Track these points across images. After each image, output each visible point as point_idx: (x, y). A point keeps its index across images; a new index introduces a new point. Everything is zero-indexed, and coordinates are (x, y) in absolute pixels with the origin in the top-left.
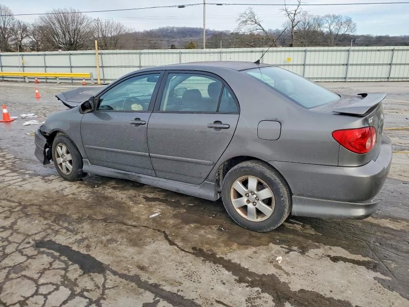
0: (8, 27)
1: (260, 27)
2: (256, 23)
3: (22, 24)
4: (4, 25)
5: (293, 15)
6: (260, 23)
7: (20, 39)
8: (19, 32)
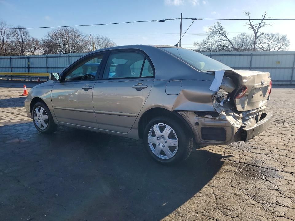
0: (25, 42)
1: (226, 39)
2: (223, 35)
3: (35, 40)
4: (22, 41)
5: (257, 28)
6: (227, 35)
7: (33, 51)
8: (33, 45)
